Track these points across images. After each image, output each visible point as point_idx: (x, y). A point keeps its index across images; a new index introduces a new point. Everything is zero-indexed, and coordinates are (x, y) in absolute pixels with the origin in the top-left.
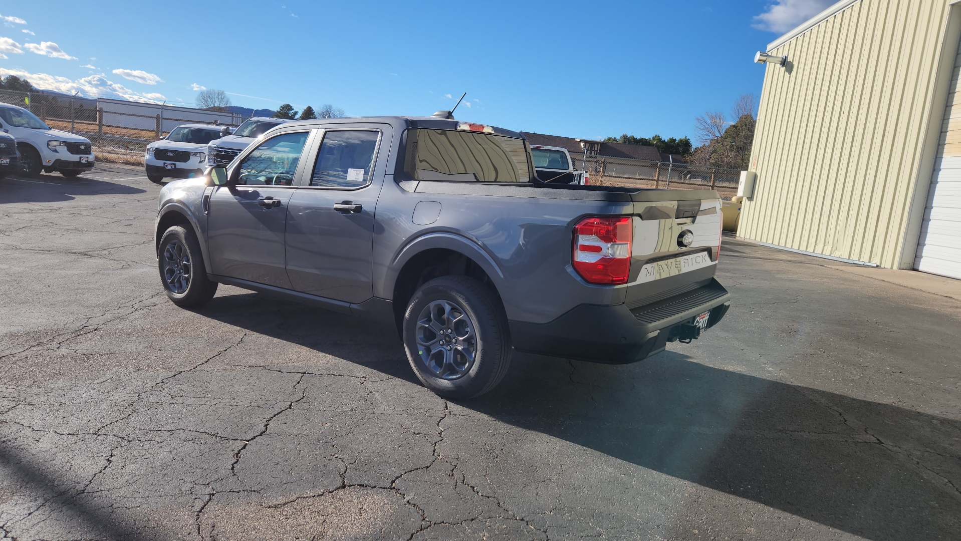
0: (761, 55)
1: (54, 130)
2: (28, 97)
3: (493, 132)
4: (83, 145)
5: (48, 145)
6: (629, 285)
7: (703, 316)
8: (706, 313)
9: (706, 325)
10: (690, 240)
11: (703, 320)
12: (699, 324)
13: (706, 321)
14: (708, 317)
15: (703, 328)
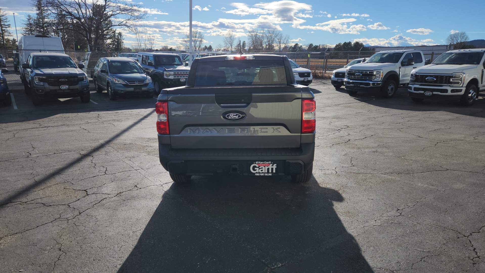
1: (300, 68)
3: (254, 58)
4: (306, 73)
6: (171, 135)
7: (264, 165)
8: (269, 164)
9: (274, 171)
10: (237, 117)
11: (266, 168)
12: (259, 169)
13: (272, 169)
14: (275, 167)
15: (270, 173)
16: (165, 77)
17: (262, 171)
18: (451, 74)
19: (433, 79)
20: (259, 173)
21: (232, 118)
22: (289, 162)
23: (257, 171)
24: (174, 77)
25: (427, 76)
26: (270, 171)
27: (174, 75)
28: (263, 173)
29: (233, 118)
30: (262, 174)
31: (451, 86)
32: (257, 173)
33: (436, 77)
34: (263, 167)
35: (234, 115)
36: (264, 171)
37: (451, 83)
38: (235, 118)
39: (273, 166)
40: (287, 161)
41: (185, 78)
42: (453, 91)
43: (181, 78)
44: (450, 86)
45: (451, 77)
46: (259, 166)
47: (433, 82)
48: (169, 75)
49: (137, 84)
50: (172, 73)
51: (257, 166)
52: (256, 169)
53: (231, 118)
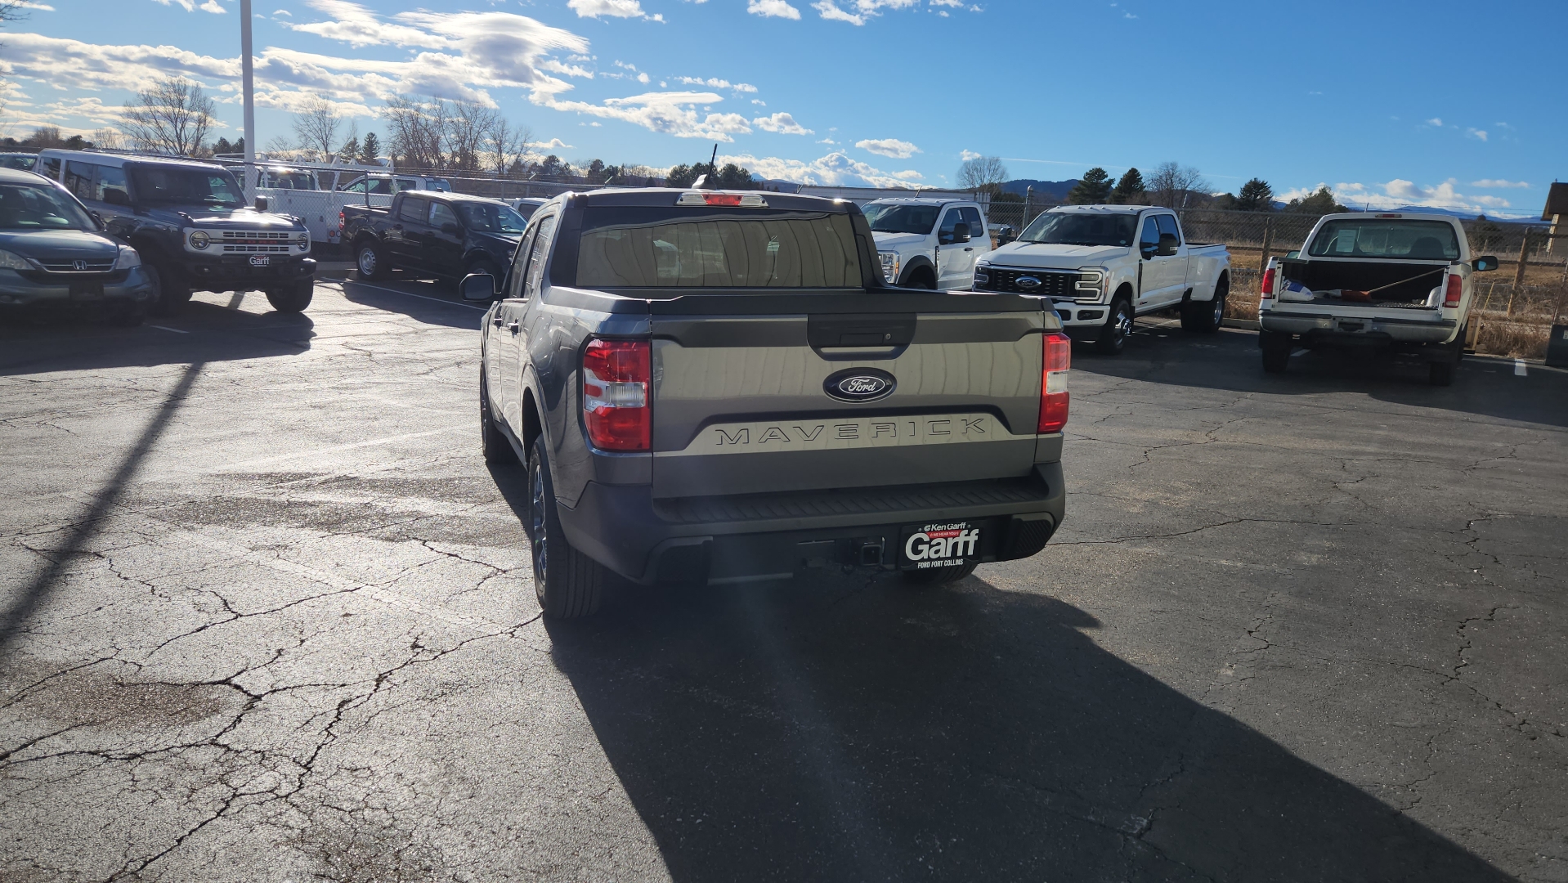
3: (766, 204)
6: (657, 455)
7: (946, 534)
8: (960, 530)
9: (970, 552)
10: (871, 388)
11: (951, 541)
12: (931, 547)
13: (966, 544)
14: (973, 537)
15: (960, 558)
16: (190, 248)
17: (937, 552)
18: (1078, 270)
19: (1035, 283)
20: (930, 559)
21: (857, 392)
22: (1020, 520)
23: (924, 555)
24: (226, 249)
25: (1018, 274)
26: (960, 553)
27: (226, 241)
28: (939, 559)
29: (861, 392)
30: (938, 564)
31: (1078, 302)
32: (923, 560)
33: (1042, 276)
34: (943, 541)
35: (863, 384)
36: (941, 554)
37: (1078, 294)
38: (866, 391)
39: (968, 535)
40: (1015, 517)
41: (267, 255)
42: (1082, 315)
43: (252, 255)
44: (1074, 302)
45: (1079, 277)
46: (931, 540)
47: (1034, 289)
48: (206, 242)
49: (81, 269)
50: (220, 233)
51: (926, 538)
52: (920, 547)
53: (855, 391)
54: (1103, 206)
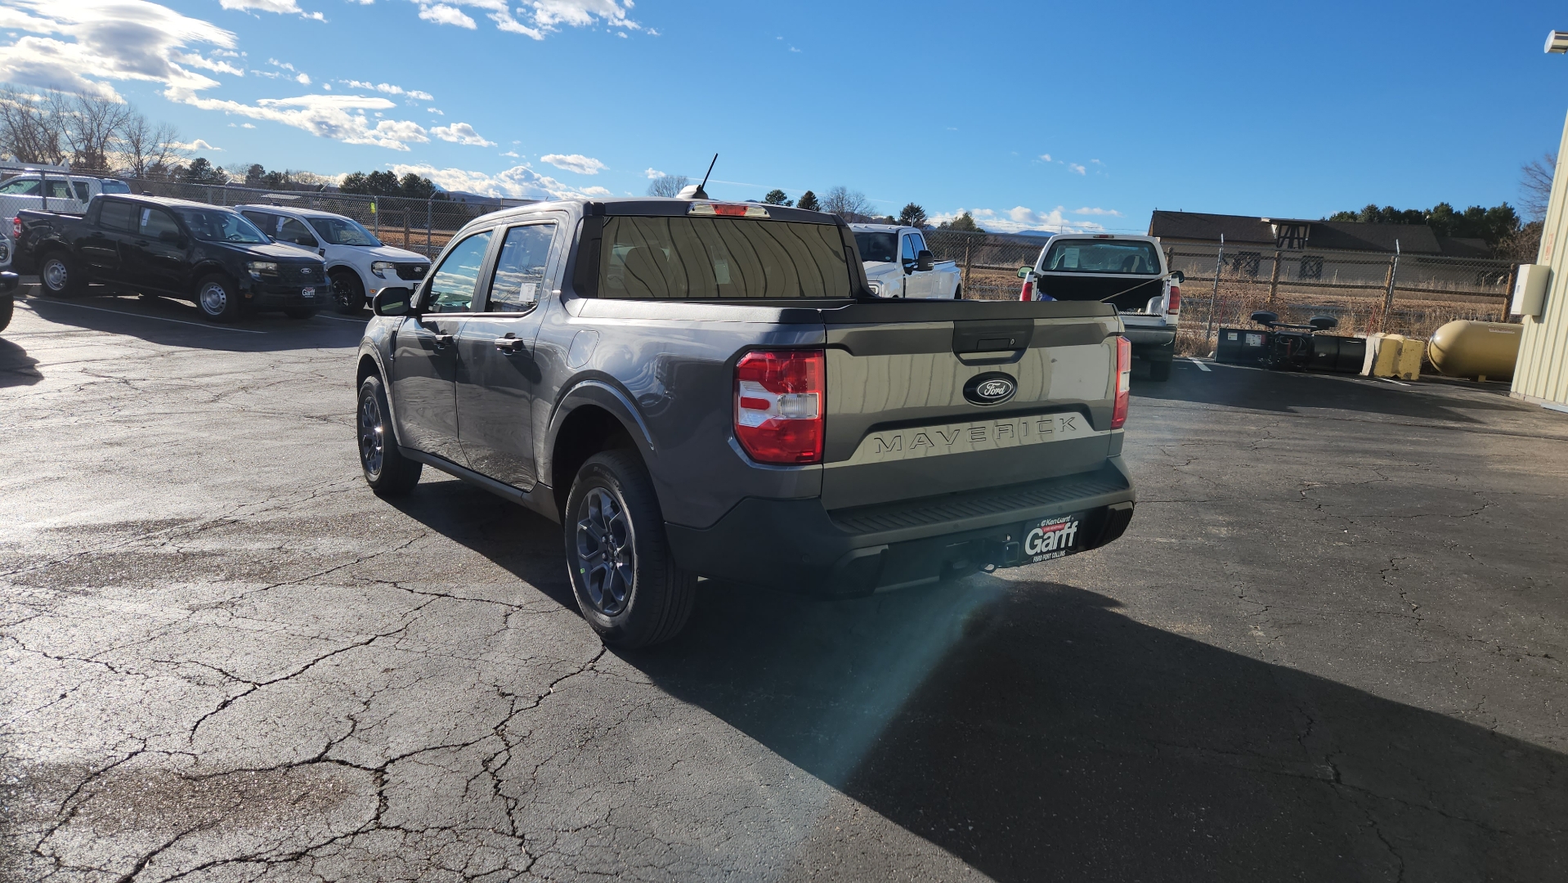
0: (1557, 38)
2: (375, 203)
3: (768, 215)
4: (419, 266)
5: (373, 268)
6: (827, 466)
7: (1055, 528)
8: (1066, 523)
9: (1070, 544)
10: (1001, 391)
11: (1058, 534)
12: (1043, 541)
13: (1068, 535)
14: (1074, 529)
15: (1062, 549)
17: (1047, 545)
20: (1042, 553)
21: (991, 396)
22: (1114, 509)
23: (1038, 549)
26: (1063, 546)
28: (1048, 552)
29: (994, 395)
30: (1047, 557)
32: (1037, 554)
34: (1051, 534)
35: (996, 387)
36: (1050, 548)
38: (998, 394)
39: (1070, 527)
40: (1111, 507)
46: (1044, 534)
51: (1041, 534)
52: (1036, 542)
53: (989, 394)
54: (865, 225)
